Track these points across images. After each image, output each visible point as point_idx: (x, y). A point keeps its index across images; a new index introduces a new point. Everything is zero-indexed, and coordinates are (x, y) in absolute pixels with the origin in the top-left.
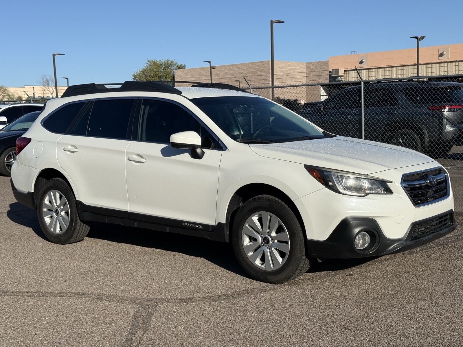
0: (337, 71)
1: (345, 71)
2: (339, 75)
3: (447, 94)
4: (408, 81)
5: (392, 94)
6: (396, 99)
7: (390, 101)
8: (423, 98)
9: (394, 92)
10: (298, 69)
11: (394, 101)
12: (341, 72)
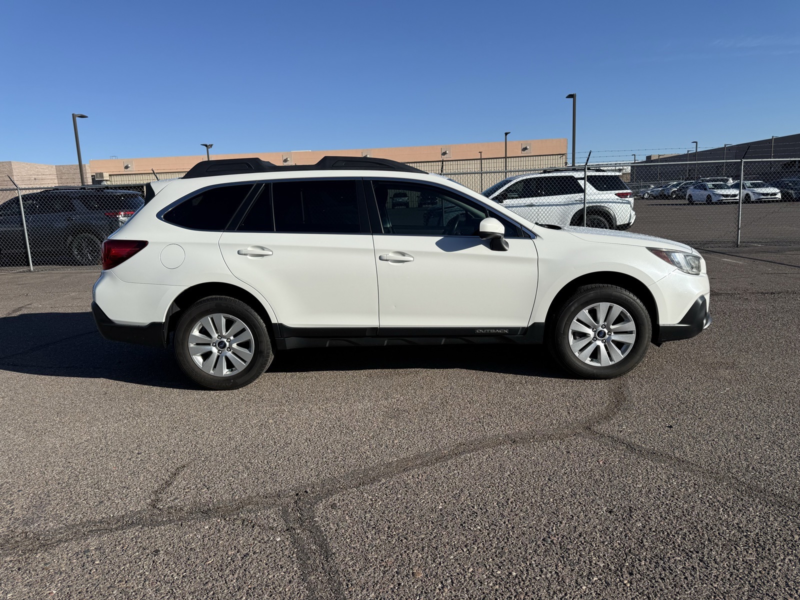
0: (101, 175)
1: (110, 175)
2: (105, 179)
3: (121, 202)
4: (80, 189)
5: (69, 201)
6: (74, 206)
7: (68, 208)
8: (100, 205)
9: (71, 199)
10: (47, 172)
11: (72, 208)
12: (106, 176)
